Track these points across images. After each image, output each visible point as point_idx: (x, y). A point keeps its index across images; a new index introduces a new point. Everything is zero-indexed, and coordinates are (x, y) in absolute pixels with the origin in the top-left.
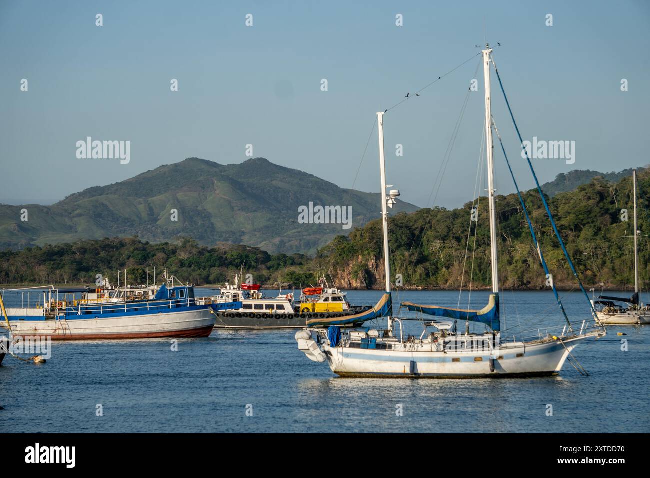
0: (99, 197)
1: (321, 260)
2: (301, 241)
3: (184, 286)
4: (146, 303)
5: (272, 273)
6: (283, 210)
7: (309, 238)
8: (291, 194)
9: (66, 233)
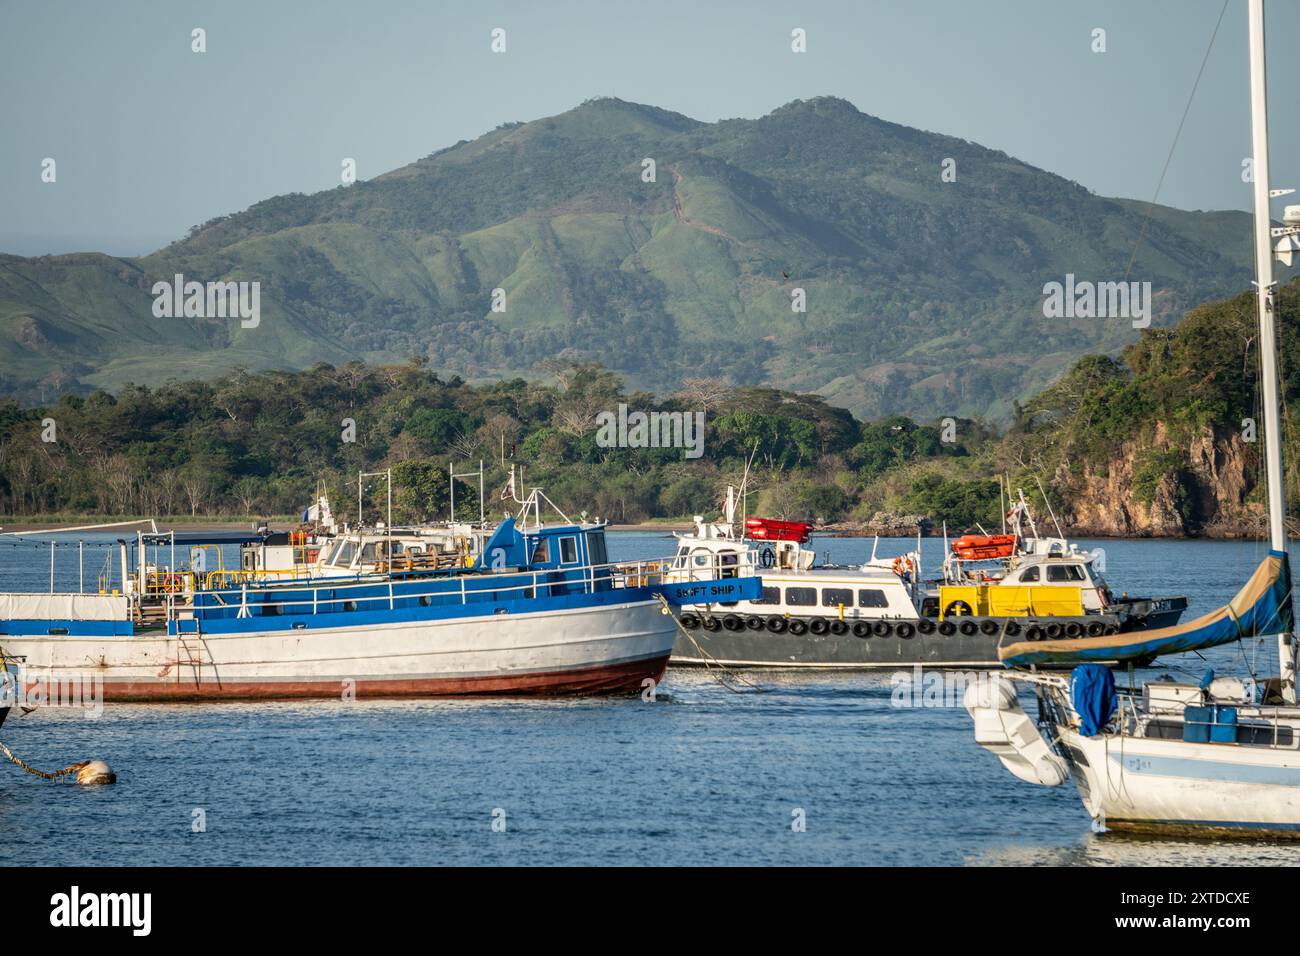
0: (299, 229)
1: (1027, 437)
2: (960, 373)
3: (571, 524)
4: (456, 578)
5: (865, 481)
6: (901, 270)
7: (987, 363)
8: (927, 217)
9: (194, 348)
